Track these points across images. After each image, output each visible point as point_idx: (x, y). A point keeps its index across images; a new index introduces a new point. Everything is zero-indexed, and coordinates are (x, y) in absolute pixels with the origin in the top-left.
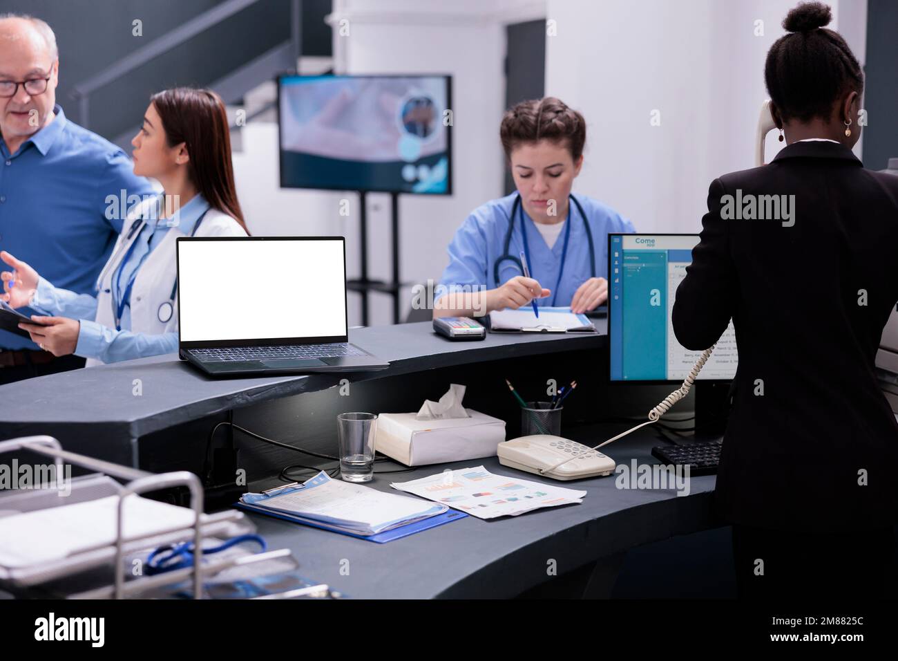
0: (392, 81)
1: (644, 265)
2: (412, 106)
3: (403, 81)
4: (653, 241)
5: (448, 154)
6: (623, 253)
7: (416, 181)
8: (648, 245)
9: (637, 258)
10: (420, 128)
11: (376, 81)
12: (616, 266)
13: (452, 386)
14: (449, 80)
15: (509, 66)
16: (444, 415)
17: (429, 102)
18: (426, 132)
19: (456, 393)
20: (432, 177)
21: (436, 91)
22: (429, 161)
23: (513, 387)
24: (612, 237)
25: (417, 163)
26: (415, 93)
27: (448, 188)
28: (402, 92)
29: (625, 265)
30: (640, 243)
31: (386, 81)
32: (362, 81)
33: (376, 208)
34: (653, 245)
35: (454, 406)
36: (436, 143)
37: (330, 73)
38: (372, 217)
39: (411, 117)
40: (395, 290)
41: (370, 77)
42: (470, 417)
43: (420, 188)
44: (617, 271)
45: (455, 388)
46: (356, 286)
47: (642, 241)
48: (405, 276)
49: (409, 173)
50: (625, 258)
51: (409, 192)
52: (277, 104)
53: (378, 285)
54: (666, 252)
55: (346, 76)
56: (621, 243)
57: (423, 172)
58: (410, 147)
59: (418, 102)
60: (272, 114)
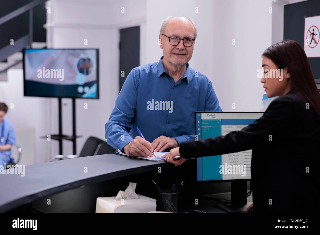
0: (73, 51)
1: (211, 127)
2: (81, 61)
3: (78, 51)
4: (215, 115)
5: (97, 82)
6: (201, 121)
7: (84, 93)
8: (212, 117)
9: (208, 123)
10: (85, 71)
11: (67, 51)
12: (199, 127)
13: (130, 183)
14: (98, 51)
15: (121, 46)
16: (128, 198)
17: (89, 60)
18: (88, 73)
19: (132, 187)
20: (90, 91)
21: (92, 55)
22: (88, 85)
23: (156, 182)
24: (196, 113)
25: (84, 86)
26: (83, 56)
27: (97, 96)
28: (78, 56)
29: (203, 127)
30: (209, 116)
31: (71, 51)
32: (60, 51)
33: (65, 105)
34: (215, 117)
35: (132, 193)
36: (92, 77)
37: (45, 48)
38: (64, 108)
39: (81, 66)
40: (74, 139)
41: (64, 49)
42: (139, 198)
43: (85, 96)
44: (199, 129)
45: (131, 184)
46: (57, 137)
47: (210, 116)
48: (78, 133)
49: (80, 90)
50: (203, 123)
51: (80, 98)
52: (23, 61)
53: (66, 137)
54: (221, 120)
55: (52, 49)
56: (200, 116)
57: (86, 89)
58: (81, 79)
59: (84, 60)
60: (21, 65)
